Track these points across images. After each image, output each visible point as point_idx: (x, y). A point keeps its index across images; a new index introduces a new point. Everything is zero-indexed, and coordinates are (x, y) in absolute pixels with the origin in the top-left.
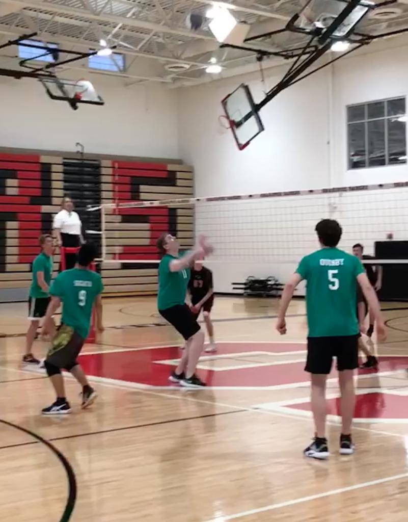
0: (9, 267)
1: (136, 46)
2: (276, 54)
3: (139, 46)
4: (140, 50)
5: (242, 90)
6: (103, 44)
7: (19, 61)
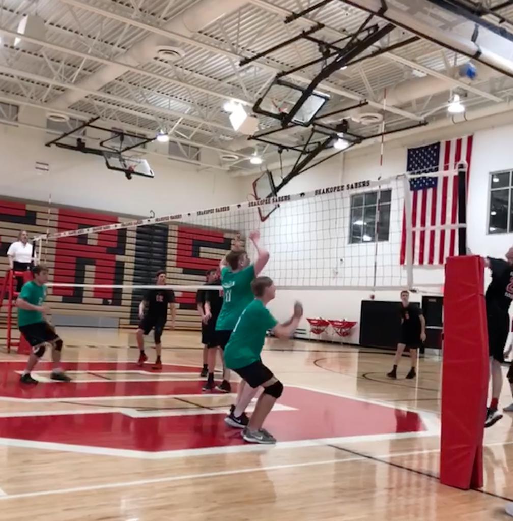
0: (85, 300)
1: (188, 136)
2: (292, 148)
3: (191, 136)
4: (192, 139)
5: (266, 175)
6: (162, 132)
7: (99, 142)
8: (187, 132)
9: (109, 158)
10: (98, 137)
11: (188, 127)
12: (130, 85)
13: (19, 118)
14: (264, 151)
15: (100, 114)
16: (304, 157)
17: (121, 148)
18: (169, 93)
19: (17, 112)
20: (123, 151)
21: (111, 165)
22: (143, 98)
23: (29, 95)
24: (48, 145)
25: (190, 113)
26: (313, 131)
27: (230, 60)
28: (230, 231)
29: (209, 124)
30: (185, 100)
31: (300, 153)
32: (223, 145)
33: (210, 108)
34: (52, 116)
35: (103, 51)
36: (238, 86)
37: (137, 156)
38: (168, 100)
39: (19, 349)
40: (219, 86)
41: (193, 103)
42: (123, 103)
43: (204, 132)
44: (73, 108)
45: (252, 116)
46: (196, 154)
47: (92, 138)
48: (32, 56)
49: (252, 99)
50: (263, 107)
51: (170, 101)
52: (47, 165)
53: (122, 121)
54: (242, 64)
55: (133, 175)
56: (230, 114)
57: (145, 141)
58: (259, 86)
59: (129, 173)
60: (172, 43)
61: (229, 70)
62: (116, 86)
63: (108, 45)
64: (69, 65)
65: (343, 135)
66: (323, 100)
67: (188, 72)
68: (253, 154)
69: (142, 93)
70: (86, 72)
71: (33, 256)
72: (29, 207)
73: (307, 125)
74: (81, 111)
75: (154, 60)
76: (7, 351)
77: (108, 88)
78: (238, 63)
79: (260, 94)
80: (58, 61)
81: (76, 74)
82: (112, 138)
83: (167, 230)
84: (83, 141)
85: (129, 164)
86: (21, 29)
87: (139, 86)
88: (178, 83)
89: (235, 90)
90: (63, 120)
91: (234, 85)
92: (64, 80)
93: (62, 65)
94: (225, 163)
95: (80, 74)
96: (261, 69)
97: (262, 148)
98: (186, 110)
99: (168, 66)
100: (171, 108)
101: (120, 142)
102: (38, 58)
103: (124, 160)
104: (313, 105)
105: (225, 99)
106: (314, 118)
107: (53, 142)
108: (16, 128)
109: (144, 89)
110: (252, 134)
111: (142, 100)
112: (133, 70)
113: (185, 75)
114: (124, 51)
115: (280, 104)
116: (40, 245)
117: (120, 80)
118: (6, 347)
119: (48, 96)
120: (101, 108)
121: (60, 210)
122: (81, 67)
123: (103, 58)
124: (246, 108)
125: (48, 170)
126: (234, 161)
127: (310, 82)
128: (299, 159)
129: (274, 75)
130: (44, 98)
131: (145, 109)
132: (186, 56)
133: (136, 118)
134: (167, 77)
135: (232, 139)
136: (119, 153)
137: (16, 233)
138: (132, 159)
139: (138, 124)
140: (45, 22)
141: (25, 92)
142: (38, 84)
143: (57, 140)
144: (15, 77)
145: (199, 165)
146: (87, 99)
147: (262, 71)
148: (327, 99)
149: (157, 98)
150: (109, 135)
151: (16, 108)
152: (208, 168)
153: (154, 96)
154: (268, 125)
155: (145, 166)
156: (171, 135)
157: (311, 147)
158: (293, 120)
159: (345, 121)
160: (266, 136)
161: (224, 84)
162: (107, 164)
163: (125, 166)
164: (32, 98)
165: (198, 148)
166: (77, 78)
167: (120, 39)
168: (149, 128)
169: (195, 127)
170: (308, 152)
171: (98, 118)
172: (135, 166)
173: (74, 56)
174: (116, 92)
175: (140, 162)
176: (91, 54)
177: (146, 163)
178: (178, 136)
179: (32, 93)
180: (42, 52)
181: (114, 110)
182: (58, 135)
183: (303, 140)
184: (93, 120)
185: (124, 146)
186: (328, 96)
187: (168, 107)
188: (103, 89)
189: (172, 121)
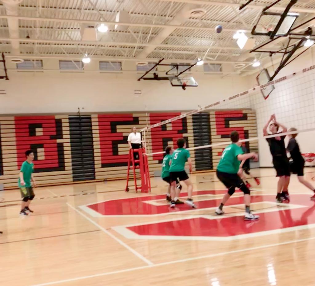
2: (278, 52)
3: (216, 58)
4: (217, 60)
5: (264, 71)
6: (199, 59)
7: (166, 72)
8: (213, 57)
9: (172, 80)
10: (164, 70)
11: (213, 54)
12: (178, 37)
13: (122, 68)
14: (260, 57)
15: (164, 57)
16: (286, 56)
17: (177, 73)
18: (200, 36)
19: (121, 66)
20: (179, 75)
21: (174, 84)
22: (186, 43)
23: (126, 55)
24: (139, 80)
25: (214, 45)
26: (290, 38)
27: (233, 8)
28: (246, 109)
29: (225, 49)
30: (209, 38)
31: (283, 54)
32: (235, 59)
33: (225, 39)
34: (139, 64)
35: (161, 21)
36: (240, 23)
37: (186, 76)
38: (200, 40)
39: (142, 190)
40: (228, 25)
41: (214, 38)
42: (175, 48)
43: (222, 54)
44: (149, 57)
45: (250, 38)
46: (220, 68)
47: (161, 71)
48: (124, 33)
49: (249, 28)
50: (257, 31)
51: (201, 41)
52: (140, 91)
53: (176, 59)
54: (241, 8)
55: (186, 87)
56: (237, 40)
57: (190, 66)
58: (252, 20)
59: (184, 86)
60: (199, 6)
61: (233, 14)
62: (170, 39)
63: (163, 17)
64: (144, 33)
65: (310, 37)
66: (295, 18)
67: (209, 22)
68: (254, 61)
69: (185, 39)
70: (153, 35)
71: (141, 140)
72: (134, 115)
73: (286, 35)
74: (154, 57)
75: (190, 19)
76: (136, 192)
77: (166, 41)
78: (239, 8)
79: (253, 24)
80: (138, 33)
81: (148, 37)
82: (172, 69)
83: (209, 115)
84: (157, 74)
85: (183, 81)
86: (117, 20)
87: (183, 36)
88: (204, 29)
89: (239, 25)
90: (145, 65)
91: (237, 22)
92: (143, 42)
93: (140, 34)
94: (237, 69)
95: (150, 37)
96: (252, 9)
97: (258, 56)
98: (211, 44)
99: (198, 21)
100: (202, 44)
101: (177, 70)
102: (127, 33)
103: (180, 80)
104: (288, 22)
105: (233, 32)
106: (290, 30)
107: (141, 78)
108: (121, 74)
109: (185, 37)
110: (252, 49)
111: (186, 44)
112: (178, 28)
113: (208, 23)
114: (172, 18)
115: (267, 27)
116: (145, 134)
117: (172, 35)
118: (135, 190)
119: (135, 53)
120: (164, 53)
121: (151, 114)
122: (150, 33)
123: (161, 24)
124: (246, 34)
125: (141, 94)
126: (242, 68)
127: (284, 9)
128: (283, 57)
129: (261, 10)
130: (133, 55)
131: (188, 48)
132: (207, 12)
133: (183, 55)
134: (198, 27)
135: (239, 55)
136: (177, 76)
137: (130, 130)
138: (184, 78)
139: (184, 58)
140: (129, 12)
141: (123, 53)
142: (129, 47)
143: (143, 76)
144: (117, 46)
145: (222, 74)
146: (156, 50)
147: (253, 10)
148: (297, 17)
149: (194, 41)
150: (170, 67)
151: (120, 64)
152: (228, 75)
153: (192, 40)
154: (260, 42)
155: (193, 80)
156: (204, 60)
157: (290, 49)
158: (277, 34)
159: (310, 29)
160: (261, 48)
161: (231, 23)
162: (171, 83)
163: (181, 83)
164: (127, 56)
165: (220, 65)
166: (149, 39)
167: (169, 12)
168: (191, 59)
169: (217, 52)
170: (288, 52)
171: (163, 59)
172: (187, 82)
173: (146, 27)
174: (171, 42)
175: (189, 79)
176: (155, 24)
177: (193, 79)
178: (208, 60)
179: (127, 53)
180: (129, 30)
181: (171, 53)
182: (144, 73)
183: (284, 45)
184: (160, 61)
185: (179, 72)
186: (297, 14)
187: (200, 44)
188: (164, 42)
189: (204, 52)
